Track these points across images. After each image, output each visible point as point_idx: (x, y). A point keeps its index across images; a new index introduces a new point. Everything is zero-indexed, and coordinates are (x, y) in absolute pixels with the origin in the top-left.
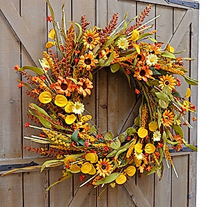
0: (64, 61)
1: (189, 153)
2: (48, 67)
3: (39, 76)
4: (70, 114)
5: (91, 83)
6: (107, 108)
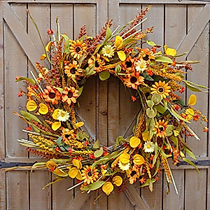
0: (53, 71)
1: (207, 167)
5: (77, 91)
6: (107, 115)
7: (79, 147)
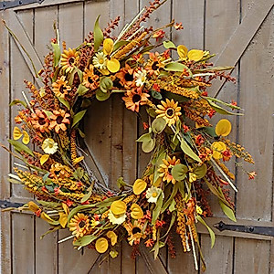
1: (269, 238)
6: (122, 149)
7: (71, 188)
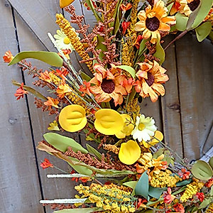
0: (101, 30)
2: (70, 47)
3: (55, 69)
4: (124, 140)
5: (163, 71)
